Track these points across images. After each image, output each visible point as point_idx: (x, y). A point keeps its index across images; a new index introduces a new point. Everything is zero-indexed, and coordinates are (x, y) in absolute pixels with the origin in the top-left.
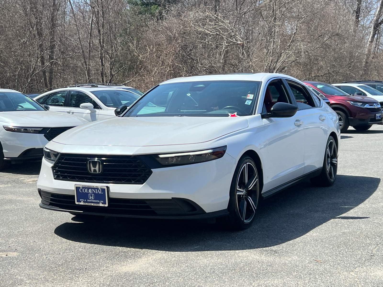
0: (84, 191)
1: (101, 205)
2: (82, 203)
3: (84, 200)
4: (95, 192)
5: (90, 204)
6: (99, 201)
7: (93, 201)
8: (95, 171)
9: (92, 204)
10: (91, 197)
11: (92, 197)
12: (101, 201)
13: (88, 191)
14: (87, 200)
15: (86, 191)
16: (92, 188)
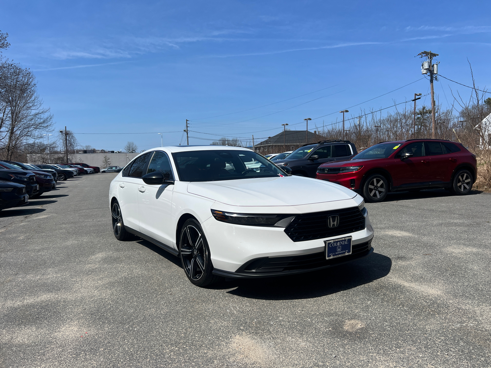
0: (334, 245)
1: (347, 254)
2: (331, 257)
3: (333, 254)
4: (342, 244)
5: (338, 256)
6: (344, 251)
7: (340, 252)
8: (334, 225)
9: (340, 256)
10: (338, 250)
11: (340, 249)
12: (346, 251)
13: (337, 244)
14: (335, 253)
15: (335, 245)
16: (340, 241)
